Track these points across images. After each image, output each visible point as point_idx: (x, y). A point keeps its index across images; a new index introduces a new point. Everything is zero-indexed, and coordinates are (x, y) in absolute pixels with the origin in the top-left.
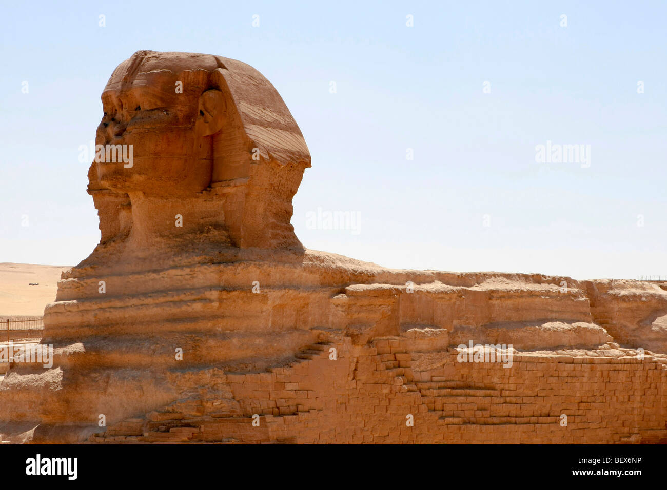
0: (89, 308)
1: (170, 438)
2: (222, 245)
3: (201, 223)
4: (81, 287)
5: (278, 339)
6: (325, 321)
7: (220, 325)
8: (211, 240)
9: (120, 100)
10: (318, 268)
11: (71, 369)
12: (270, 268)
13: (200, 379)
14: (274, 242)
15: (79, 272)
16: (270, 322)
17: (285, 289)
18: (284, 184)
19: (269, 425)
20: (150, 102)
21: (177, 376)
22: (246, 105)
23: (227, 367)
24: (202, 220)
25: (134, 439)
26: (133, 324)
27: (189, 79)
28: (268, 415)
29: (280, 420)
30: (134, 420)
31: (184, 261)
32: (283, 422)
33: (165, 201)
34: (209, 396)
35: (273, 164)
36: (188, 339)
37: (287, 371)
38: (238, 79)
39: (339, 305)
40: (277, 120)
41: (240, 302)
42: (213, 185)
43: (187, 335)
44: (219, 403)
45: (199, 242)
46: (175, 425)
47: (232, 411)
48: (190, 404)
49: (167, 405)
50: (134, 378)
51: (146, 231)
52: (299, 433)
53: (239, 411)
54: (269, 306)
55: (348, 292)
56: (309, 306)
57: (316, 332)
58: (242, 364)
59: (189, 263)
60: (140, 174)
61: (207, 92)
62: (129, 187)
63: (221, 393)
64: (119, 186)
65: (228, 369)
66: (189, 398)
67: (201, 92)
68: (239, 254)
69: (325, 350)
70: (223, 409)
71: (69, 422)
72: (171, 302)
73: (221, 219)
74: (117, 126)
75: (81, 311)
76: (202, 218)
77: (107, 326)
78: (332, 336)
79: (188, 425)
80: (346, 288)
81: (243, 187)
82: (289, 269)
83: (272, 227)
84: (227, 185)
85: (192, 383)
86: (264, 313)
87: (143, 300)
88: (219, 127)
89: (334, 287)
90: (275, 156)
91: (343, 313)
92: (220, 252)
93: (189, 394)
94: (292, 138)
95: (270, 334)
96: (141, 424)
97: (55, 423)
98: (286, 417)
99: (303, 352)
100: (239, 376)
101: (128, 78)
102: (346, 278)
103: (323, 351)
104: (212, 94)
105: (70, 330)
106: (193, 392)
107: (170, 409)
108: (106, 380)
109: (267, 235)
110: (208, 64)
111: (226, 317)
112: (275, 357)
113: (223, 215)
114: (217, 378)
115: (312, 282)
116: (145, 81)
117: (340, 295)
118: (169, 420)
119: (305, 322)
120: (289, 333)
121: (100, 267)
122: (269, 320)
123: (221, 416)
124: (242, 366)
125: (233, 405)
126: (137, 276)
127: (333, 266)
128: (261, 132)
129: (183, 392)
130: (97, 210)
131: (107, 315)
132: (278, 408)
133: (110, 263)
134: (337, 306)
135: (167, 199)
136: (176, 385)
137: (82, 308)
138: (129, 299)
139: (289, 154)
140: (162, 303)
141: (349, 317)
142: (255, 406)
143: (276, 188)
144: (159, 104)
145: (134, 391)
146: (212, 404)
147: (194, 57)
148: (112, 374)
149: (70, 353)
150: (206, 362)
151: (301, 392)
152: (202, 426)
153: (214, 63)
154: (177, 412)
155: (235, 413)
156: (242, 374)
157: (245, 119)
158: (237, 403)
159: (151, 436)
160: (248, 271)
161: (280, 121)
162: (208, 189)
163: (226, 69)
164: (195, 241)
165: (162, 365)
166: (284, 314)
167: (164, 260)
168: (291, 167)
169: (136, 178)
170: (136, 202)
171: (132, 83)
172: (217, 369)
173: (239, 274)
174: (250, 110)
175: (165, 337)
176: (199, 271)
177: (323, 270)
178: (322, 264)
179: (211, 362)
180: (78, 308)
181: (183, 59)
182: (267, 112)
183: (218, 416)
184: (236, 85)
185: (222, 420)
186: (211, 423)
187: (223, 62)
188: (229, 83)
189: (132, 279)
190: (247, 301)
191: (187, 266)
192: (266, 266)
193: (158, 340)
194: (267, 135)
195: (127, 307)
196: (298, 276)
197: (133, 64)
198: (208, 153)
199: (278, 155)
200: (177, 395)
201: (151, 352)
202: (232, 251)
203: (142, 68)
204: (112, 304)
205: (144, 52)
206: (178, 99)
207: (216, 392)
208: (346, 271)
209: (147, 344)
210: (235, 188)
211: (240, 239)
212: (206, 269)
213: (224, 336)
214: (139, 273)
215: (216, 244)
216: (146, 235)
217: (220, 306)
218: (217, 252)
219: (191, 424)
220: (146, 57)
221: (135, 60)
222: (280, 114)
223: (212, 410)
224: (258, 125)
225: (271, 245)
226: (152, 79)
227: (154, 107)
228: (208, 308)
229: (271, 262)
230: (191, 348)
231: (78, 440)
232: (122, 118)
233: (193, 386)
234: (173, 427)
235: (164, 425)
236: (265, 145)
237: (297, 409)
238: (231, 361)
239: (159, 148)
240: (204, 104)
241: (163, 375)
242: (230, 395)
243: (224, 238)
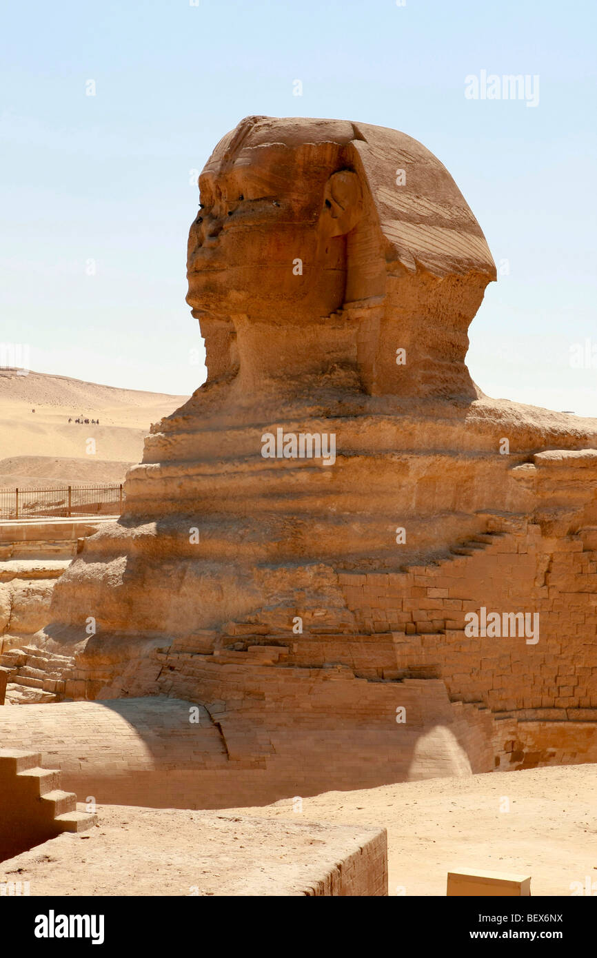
0: (174, 476)
1: (247, 660)
2: (347, 391)
3: (327, 359)
4: (169, 446)
5: (423, 525)
6: (499, 501)
7: (333, 504)
8: (335, 383)
9: (217, 187)
10: (489, 425)
11: (137, 558)
12: (413, 425)
13: (298, 579)
14: (425, 388)
15: (168, 424)
16: (414, 501)
17: (435, 455)
18: (447, 305)
19: (397, 646)
20: (255, 188)
21: (266, 573)
22: (389, 192)
23: (341, 564)
24: (328, 355)
25: (201, 659)
26: (224, 499)
27: (312, 155)
28: (397, 633)
29: (416, 640)
30: (206, 633)
31: (294, 413)
32: (420, 644)
33: (278, 328)
34: (308, 603)
35: (424, 277)
36: (287, 523)
37: (432, 572)
38: (380, 155)
39: (523, 478)
40: (438, 214)
41: (366, 472)
42: (345, 306)
43: (286, 517)
44: (323, 614)
45: (318, 386)
46: (257, 642)
47: (342, 625)
48: (280, 613)
49: (250, 613)
50: (213, 573)
51: (253, 370)
52: (445, 660)
53: (352, 625)
54: (411, 479)
55: (537, 461)
56: (475, 479)
57: (483, 517)
58: (365, 559)
59: (299, 415)
60: (238, 290)
61: (336, 174)
62: (226, 307)
63: (327, 600)
64: (213, 306)
65: (342, 567)
66: (279, 605)
67: (328, 175)
68: (368, 405)
69: (493, 543)
70: (329, 622)
71: (133, 631)
72: (271, 469)
73: (353, 353)
74: (213, 223)
75: (164, 479)
76: (329, 353)
77: (192, 500)
78: (508, 523)
79: (275, 643)
80: (536, 455)
81: (379, 310)
82: (443, 427)
83: (424, 366)
84: (360, 306)
85: (286, 585)
86: (403, 489)
87: (237, 467)
88: (353, 223)
89: (519, 453)
90: (426, 265)
91: (529, 491)
92: (340, 402)
93: (281, 600)
94: (460, 240)
95: (412, 518)
96: (213, 638)
97: (115, 631)
98: (426, 636)
99: (464, 545)
100: (356, 576)
101: (230, 155)
102: (539, 441)
103: (491, 544)
104: (343, 177)
105: (151, 504)
106: (286, 596)
107: (252, 619)
108: (180, 575)
109: (414, 377)
110: (339, 135)
111: (343, 492)
112: (418, 551)
113: (355, 349)
114: (323, 577)
115: (481, 445)
116: (249, 159)
117: (524, 466)
118: (249, 634)
119: (468, 503)
120: (443, 517)
121: (195, 418)
122: (411, 498)
123: (325, 632)
124: (363, 562)
125: (344, 616)
126: (235, 432)
127: (517, 423)
128: (408, 231)
129: (272, 596)
130: (204, 339)
131: (195, 484)
132: (415, 623)
133: (208, 413)
134: (519, 480)
135: (280, 325)
136: (263, 586)
137: (166, 474)
138: (222, 463)
139: (451, 262)
140: (260, 471)
141: (539, 496)
142: (379, 619)
143: (433, 311)
144: (267, 191)
145: (211, 592)
146: (313, 614)
147: (321, 124)
148: (189, 568)
149: (137, 536)
150: (311, 555)
151: (452, 601)
152: (295, 645)
153: (351, 132)
154: (261, 624)
155: (346, 628)
156: (362, 574)
157: (384, 213)
158: (351, 614)
159: (223, 655)
160: (378, 428)
161: (443, 214)
162: (338, 311)
163: (365, 140)
164: (314, 385)
165: (249, 558)
166: (437, 491)
167: (272, 410)
168: (458, 280)
169: (234, 295)
170: (239, 328)
171: (234, 162)
172: (323, 565)
173: (364, 432)
174: (394, 200)
175: (259, 519)
176: (310, 427)
177: (499, 429)
178: (498, 421)
179: (318, 555)
180: (161, 473)
181: (304, 128)
182: (421, 203)
183: (320, 632)
184: (376, 164)
185: (326, 637)
186: (310, 640)
187: (362, 131)
188: (364, 161)
189: (231, 435)
190: (375, 470)
191: (296, 420)
192: (406, 421)
193: (249, 523)
194: (417, 235)
195: (219, 474)
196: (459, 438)
197: (237, 136)
198: (339, 260)
199: (432, 264)
200: (264, 600)
201: (238, 538)
202: (359, 400)
203: (248, 141)
204: (201, 470)
205: (254, 118)
206: (294, 184)
207: (321, 597)
208: (538, 430)
209: (234, 528)
210: (369, 311)
211: (372, 383)
212: (317, 424)
213: (339, 519)
214: (238, 428)
215: (341, 389)
216: (254, 375)
217: (334, 478)
218: (336, 402)
219: (280, 642)
220: (256, 125)
221: (241, 130)
222: (444, 205)
223: (312, 622)
224: (404, 221)
225: (419, 392)
226: (259, 157)
227: (260, 196)
228: (317, 480)
229: (414, 417)
230: (290, 535)
231: (140, 655)
232: (221, 211)
233: (286, 589)
234: (254, 644)
235: (242, 642)
236: (410, 249)
237: (445, 626)
238: (348, 554)
239: (264, 254)
240: (332, 192)
241: (250, 571)
242: (342, 603)
243: (352, 381)
